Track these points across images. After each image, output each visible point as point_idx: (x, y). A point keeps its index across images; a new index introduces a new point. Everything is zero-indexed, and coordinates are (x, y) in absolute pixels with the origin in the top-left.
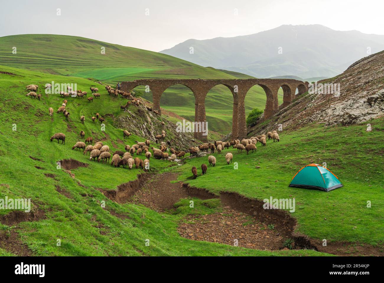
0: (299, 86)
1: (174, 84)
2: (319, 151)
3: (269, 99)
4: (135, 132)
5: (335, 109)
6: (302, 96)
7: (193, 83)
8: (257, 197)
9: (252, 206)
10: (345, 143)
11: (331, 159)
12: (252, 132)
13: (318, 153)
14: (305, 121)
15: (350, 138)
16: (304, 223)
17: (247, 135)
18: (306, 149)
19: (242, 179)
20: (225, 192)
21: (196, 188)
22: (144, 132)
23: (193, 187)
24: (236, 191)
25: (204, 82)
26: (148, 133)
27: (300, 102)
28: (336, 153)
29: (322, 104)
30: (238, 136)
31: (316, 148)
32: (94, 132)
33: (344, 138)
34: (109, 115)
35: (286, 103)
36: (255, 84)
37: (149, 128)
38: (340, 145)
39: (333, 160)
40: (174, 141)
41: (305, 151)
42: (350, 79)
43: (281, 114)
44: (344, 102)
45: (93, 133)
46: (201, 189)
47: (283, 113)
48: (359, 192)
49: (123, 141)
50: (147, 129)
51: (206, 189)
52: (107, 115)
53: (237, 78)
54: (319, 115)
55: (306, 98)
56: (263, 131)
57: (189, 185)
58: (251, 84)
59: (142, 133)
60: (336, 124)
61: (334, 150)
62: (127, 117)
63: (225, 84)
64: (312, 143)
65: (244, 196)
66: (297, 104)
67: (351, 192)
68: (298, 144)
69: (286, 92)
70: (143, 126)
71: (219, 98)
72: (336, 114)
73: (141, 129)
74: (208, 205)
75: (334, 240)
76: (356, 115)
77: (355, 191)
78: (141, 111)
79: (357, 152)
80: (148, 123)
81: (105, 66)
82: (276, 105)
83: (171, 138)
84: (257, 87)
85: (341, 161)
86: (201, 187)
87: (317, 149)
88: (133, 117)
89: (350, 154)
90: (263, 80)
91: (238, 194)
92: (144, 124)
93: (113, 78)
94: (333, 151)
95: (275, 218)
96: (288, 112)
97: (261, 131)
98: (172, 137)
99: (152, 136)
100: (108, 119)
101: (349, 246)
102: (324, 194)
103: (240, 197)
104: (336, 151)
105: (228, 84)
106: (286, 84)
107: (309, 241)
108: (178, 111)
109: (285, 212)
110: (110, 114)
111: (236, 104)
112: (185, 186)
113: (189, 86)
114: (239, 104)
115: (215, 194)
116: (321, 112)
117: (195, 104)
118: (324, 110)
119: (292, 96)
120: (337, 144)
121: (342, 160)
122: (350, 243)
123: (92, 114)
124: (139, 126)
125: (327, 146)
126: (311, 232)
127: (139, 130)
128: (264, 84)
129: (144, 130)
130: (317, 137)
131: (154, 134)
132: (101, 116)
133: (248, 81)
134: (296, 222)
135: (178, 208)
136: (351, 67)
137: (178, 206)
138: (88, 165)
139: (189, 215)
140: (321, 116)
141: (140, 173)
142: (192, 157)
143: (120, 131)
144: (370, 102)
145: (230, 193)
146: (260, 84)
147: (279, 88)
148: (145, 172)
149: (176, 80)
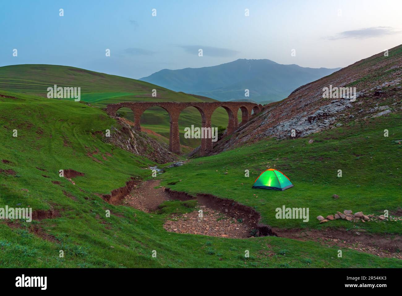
0: (254, 108)
1: (152, 106)
2: (274, 159)
3: (231, 118)
4: (121, 146)
5: (284, 126)
6: (257, 116)
7: (168, 105)
8: (227, 197)
9: (224, 204)
10: (293, 152)
11: (283, 165)
13: (274, 160)
14: (261, 136)
15: (296, 149)
16: (266, 216)
17: (214, 147)
18: (263, 157)
19: (215, 183)
20: (201, 194)
21: (176, 192)
22: (129, 146)
23: (174, 191)
24: (210, 193)
25: (177, 104)
26: (132, 147)
27: (255, 121)
28: (287, 160)
29: (273, 122)
30: (206, 149)
31: (271, 156)
32: (87, 146)
33: (292, 149)
34: (99, 132)
35: (244, 121)
36: (219, 106)
37: (133, 143)
38: (290, 154)
39: (285, 165)
40: (154, 154)
41: (262, 160)
42: (293, 102)
43: (241, 130)
44: (290, 120)
45: (86, 147)
46: (181, 192)
48: (306, 190)
49: (111, 154)
50: (130, 143)
51: (186, 193)
52: (96, 132)
53: (204, 102)
54: (272, 131)
55: (260, 117)
56: (226, 145)
57: (170, 190)
58: (216, 106)
59: (126, 147)
60: (285, 137)
61: (285, 158)
62: (114, 133)
63: (194, 106)
64: (268, 152)
65: (217, 197)
67: (300, 191)
68: (257, 154)
69: (244, 113)
70: (127, 141)
71: (188, 118)
72: (285, 129)
73: (126, 144)
74: (187, 205)
75: (289, 227)
76: (300, 130)
77: (303, 190)
78: (126, 129)
79: (303, 159)
80: (131, 139)
81: (92, 91)
82: (236, 123)
84: (220, 109)
85: (291, 167)
86: (181, 191)
87: (272, 157)
88: (119, 134)
89: (297, 160)
90: (225, 103)
91: (212, 196)
92: (128, 139)
93: (99, 101)
94: (285, 159)
95: (243, 214)
96: (246, 128)
97: (224, 144)
98: (152, 150)
99: (135, 150)
100: (98, 135)
101: (301, 231)
102: (280, 192)
103: (213, 198)
104: (287, 159)
105: (197, 106)
106: (244, 106)
107: (270, 230)
108: (155, 128)
109: (250, 208)
110: (99, 131)
111: (204, 122)
112: (167, 190)
113: (165, 108)
114: (207, 122)
115: (193, 196)
116: (273, 128)
117: (170, 123)
118: (275, 127)
119: (249, 116)
120: (287, 153)
121: (292, 165)
122: (302, 229)
124: (124, 141)
125: (280, 155)
126: (272, 223)
127: (124, 144)
128: (227, 106)
130: (272, 148)
131: (137, 147)
132: (92, 133)
133: (214, 103)
134: (260, 216)
135: (162, 209)
136: (293, 93)
137: (162, 207)
138: (84, 174)
139: (172, 214)
140: (273, 131)
141: (128, 181)
142: (170, 166)
143: (109, 146)
144: (310, 120)
145: (205, 194)
146: (223, 106)
147: (238, 109)
148: (132, 180)
149: (154, 103)
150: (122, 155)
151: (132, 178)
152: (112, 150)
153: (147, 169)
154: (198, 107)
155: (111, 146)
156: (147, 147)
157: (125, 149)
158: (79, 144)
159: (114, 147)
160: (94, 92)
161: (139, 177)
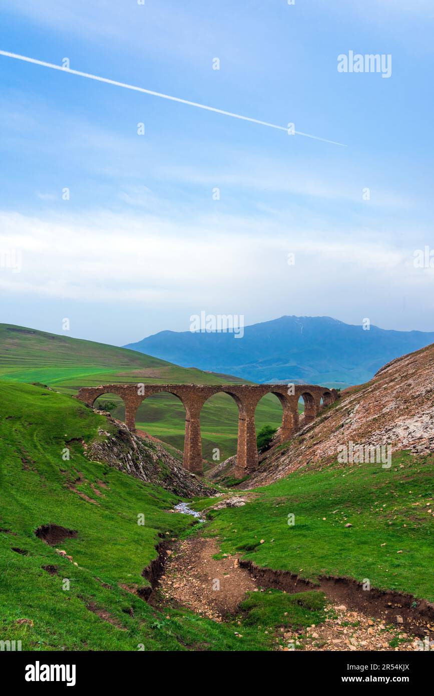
0: (324, 394)
1: (157, 391)
3: (287, 412)
4: (118, 465)
6: (331, 408)
7: (184, 390)
9: (389, 604)
12: (265, 459)
17: (260, 463)
19: (342, 550)
20: (328, 577)
21: (270, 570)
22: (130, 465)
23: (264, 569)
25: (199, 388)
26: (135, 468)
27: (329, 417)
29: (376, 420)
30: (246, 466)
32: (63, 469)
35: (308, 418)
36: (268, 392)
37: (136, 460)
40: (170, 478)
43: (305, 433)
45: (62, 471)
46: (281, 572)
47: (308, 431)
49: (105, 482)
50: (133, 460)
51: (292, 573)
52: (73, 439)
54: (384, 437)
55: (337, 410)
56: (283, 459)
57: (254, 565)
58: (263, 391)
59: (127, 467)
62: (106, 442)
63: (227, 391)
66: (326, 418)
69: (307, 402)
70: (127, 456)
71: (206, 410)
72: (416, 435)
73: (126, 461)
74: (304, 603)
78: (124, 433)
80: (134, 451)
81: (45, 365)
82: (297, 421)
83: (166, 474)
84: (270, 397)
86: (279, 569)
88: (113, 442)
90: (278, 386)
92: (129, 453)
93: (56, 382)
96: (317, 430)
97: (279, 457)
98: (168, 473)
99: (141, 472)
100: (76, 445)
105: (231, 391)
106: (308, 391)
108: (149, 428)
110: (77, 438)
111: (243, 420)
112: (244, 565)
113: (178, 395)
114: (247, 419)
115: (311, 581)
116: (386, 432)
117: (186, 420)
118: (390, 430)
119: (316, 408)
123: (50, 439)
124: (122, 456)
127: (123, 462)
128: (279, 391)
129: (129, 463)
131: (143, 468)
132: (65, 441)
133: (259, 387)
135: (251, 612)
136: (382, 370)
137: (250, 608)
138: (77, 532)
139: (280, 627)
140: (389, 438)
141: (156, 543)
142: (219, 507)
143: (97, 466)
145: (336, 577)
146: (275, 391)
147: (299, 399)
148: (162, 540)
149: (160, 387)
150: (124, 484)
151: (160, 535)
152: (105, 474)
153: (173, 511)
154: (234, 393)
155: (101, 467)
156: (159, 466)
157: (124, 471)
158: (49, 464)
159: (108, 469)
160: (50, 367)
161: (172, 531)
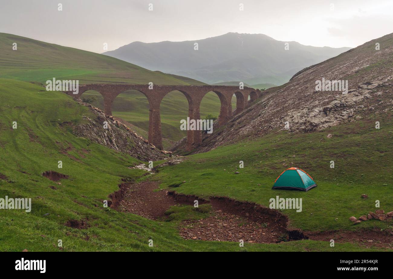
0: (251, 93)
1: (127, 89)
2: (290, 156)
3: (224, 105)
4: (97, 140)
5: (293, 116)
6: (254, 103)
8: (247, 200)
9: (243, 208)
10: (311, 148)
11: (302, 163)
12: (207, 138)
13: (290, 157)
14: (265, 128)
15: (315, 144)
16: (295, 219)
17: (203, 141)
18: (277, 154)
19: (227, 185)
20: (215, 197)
21: (184, 195)
22: (106, 140)
23: (181, 195)
24: (226, 196)
25: (159, 87)
26: (110, 142)
27: (253, 109)
28: (305, 157)
29: (278, 111)
30: (193, 143)
31: (286, 153)
33: (310, 144)
34: (67, 123)
35: (239, 109)
36: (210, 91)
37: (111, 136)
38: (307, 150)
39: (304, 163)
40: (136, 149)
41: (277, 156)
42: (298, 88)
43: (236, 120)
44: (300, 110)
45: (57, 142)
46: (190, 196)
48: (331, 190)
49: (87, 151)
50: (108, 137)
51: (196, 196)
52: (65, 123)
54: (278, 122)
55: (258, 105)
56: (219, 137)
57: (176, 193)
58: (206, 90)
59: (104, 141)
60: (298, 131)
61: (303, 154)
62: (88, 124)
63: (180, 89)
64: (282, 148)
65: (234, 200)
66: (251, 110)
67: (325, 191)
68: (269, 150)
69: (239, 99)
70: (104, 134)
71: (168, 103)
72: (295, 121)
73: (103, 137)
74: (200, 210)
75: (322, 230)
76: (316, 123)
77: (328, 190)
78: (101, 118)
79: (323, 156)
80: (109, 131)
81: (41, 67)
82: (230, 112)
83: (132, 146)
84: (211, 93)
85: (311, 164)
86: (189, 194)
87: (288, 154)
88: (94, 125)
89: (317, 157)
90: (217, 87)
91: (228, 199)
92: (105, 132)
94: (302, 156)
95: (267, 218)
96: (243, 118)
97: (216, 137)
98: (133, 145)
99: (114, 145)
100: (67, 127)
101: (335, 234)
102: (304, 193)
103: (230, 201)
104: (305, 156)
105: (183, 90)
107: (302, 234)
108: (125, 116)
109: (276, 211)
110: (68, 121)
111: (191, 110)
112: (171, 194)
113: (143, 92)
114: (195, 110)
115: (205, 199)
116: (280, 119)
117: (150, 110)
118: (283, 118)
119: (245, 102)
120: (304, 149)
121: (311, 163)
122: (335, 231)
123: (48, 122)
124: (100, 134)
125: (296, 152)
126: (302, 226)
128: (219, 90)
129: (105, 139)
130: (285, 144)
131: (116, 142)
132: (59, 124)
133: (203, 87)
134: (288, 219)
135: (171, 215)
136: (295, 76)
137: (170, 213)
138: (68, 176)
139: (184, 221)
140: (281, 123)
141: (120, 183)
142: (164, 165)
143: (82, 140)
144: (326, 112)
145: (219, 197)
146: (215, 90)
147: (232, 95)
148: (123, 182)
149: (130, 86)
150: (102, 152)
151: (123, 180)
152: (88, 145)
153: (134, 168)
154: (185, 91)
155: (85, 141)
156: (127, 141)
157: (102, 143)
158: (48, 138)
159: (90, 142)
160: (45, 69)
161: (131, 178)
